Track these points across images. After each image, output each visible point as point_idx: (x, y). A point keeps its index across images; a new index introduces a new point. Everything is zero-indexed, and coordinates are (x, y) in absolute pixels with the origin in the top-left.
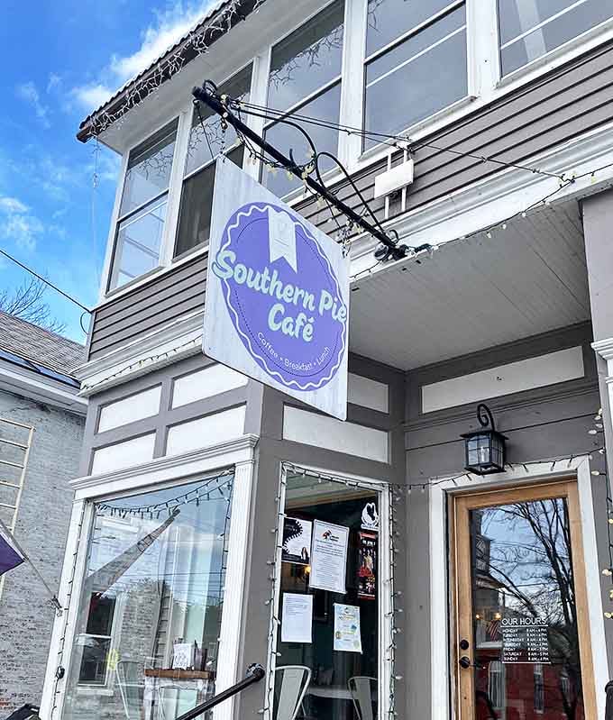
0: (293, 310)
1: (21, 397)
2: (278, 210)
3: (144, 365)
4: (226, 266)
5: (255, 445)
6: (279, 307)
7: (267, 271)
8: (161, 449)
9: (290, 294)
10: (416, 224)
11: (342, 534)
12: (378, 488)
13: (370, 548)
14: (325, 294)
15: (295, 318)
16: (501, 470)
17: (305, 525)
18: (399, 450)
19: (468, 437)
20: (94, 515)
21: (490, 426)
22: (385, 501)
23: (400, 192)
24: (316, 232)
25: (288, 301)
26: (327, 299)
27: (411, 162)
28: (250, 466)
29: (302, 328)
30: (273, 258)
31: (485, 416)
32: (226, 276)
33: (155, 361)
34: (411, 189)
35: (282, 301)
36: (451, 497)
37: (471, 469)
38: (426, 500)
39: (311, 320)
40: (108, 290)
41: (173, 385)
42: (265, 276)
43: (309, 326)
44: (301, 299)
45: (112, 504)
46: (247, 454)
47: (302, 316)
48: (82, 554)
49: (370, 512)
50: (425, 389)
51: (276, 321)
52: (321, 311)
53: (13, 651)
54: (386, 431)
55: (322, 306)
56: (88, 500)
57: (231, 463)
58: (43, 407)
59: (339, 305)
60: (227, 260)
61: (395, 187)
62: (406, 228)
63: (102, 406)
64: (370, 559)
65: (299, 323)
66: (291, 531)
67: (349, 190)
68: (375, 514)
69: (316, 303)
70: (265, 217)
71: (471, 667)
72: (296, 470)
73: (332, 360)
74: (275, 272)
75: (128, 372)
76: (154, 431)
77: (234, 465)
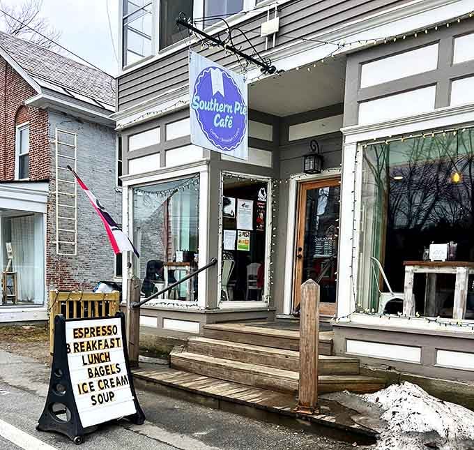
0: (223, 115)
1: (65, 114)
2: (214, 68)
3: (150, 116)
4: (196, 103)
5: (208, 163)
6: (218, 115)
7: (212, 100)
8: (163, 162)
9: (221, 108)
10: (279, 56)
11: (250, 204)
12: (266, 180)
13: (261, 209)
14: (237, 103)
15: (224, 119)
16: (320, 172)
17: (233, 200)
18: (277, 160)
19: (306, 157)
20: (134, 194)
21: (316, 151)
22: (270, 187)
23: (273, 34)
24: (231, 73)
25: (221, 111)
26: (238, 106)
27: (278, 18)
28: (207, 174)
29: (228, 122)
30: (214, 93)
31: (314, 146)
32: (196, 108)
33: (156, 114)
34: (278, 35)
35: (219, 112)
36: (299, 184)
37: (306, 172)
38: (288, 186)
39: (232, 117)
40: (123, 66)
41: (166, 127)
42: (212, 103)
43: (231, 121)
44: (226, 109)
45: (142, 189)
46: (205, 168)
47: (228, 117)
48: (131, 213)
49: (262, 192)
50: (291, 127)
51: (217, 122)
52: (235, 112)
53: (87, 260)
54: (270, 151)
55: (236, 109)
56: (129, 186)
57: (197, 171)
58: (79, 120)
59: (243, 106)
60: (196, 101)
61: (270, 33)
62: (274, 57)
63: (129, 136)
64: (262, 214)
65: (226, 120)
66: (226, 203)
67: (247, 45)
68: (265, 193)
69: (233, 109)
70: (209, 75)
71: (302, 259)
72: (227, 175)
73: (241, 134)
74: (215, 100)
75: (141, 119)
76: (159, 152)
77: (199, 173)
